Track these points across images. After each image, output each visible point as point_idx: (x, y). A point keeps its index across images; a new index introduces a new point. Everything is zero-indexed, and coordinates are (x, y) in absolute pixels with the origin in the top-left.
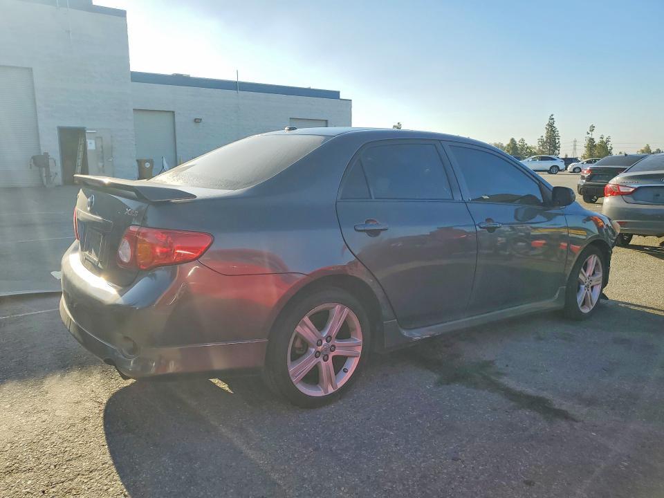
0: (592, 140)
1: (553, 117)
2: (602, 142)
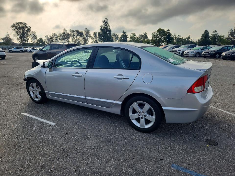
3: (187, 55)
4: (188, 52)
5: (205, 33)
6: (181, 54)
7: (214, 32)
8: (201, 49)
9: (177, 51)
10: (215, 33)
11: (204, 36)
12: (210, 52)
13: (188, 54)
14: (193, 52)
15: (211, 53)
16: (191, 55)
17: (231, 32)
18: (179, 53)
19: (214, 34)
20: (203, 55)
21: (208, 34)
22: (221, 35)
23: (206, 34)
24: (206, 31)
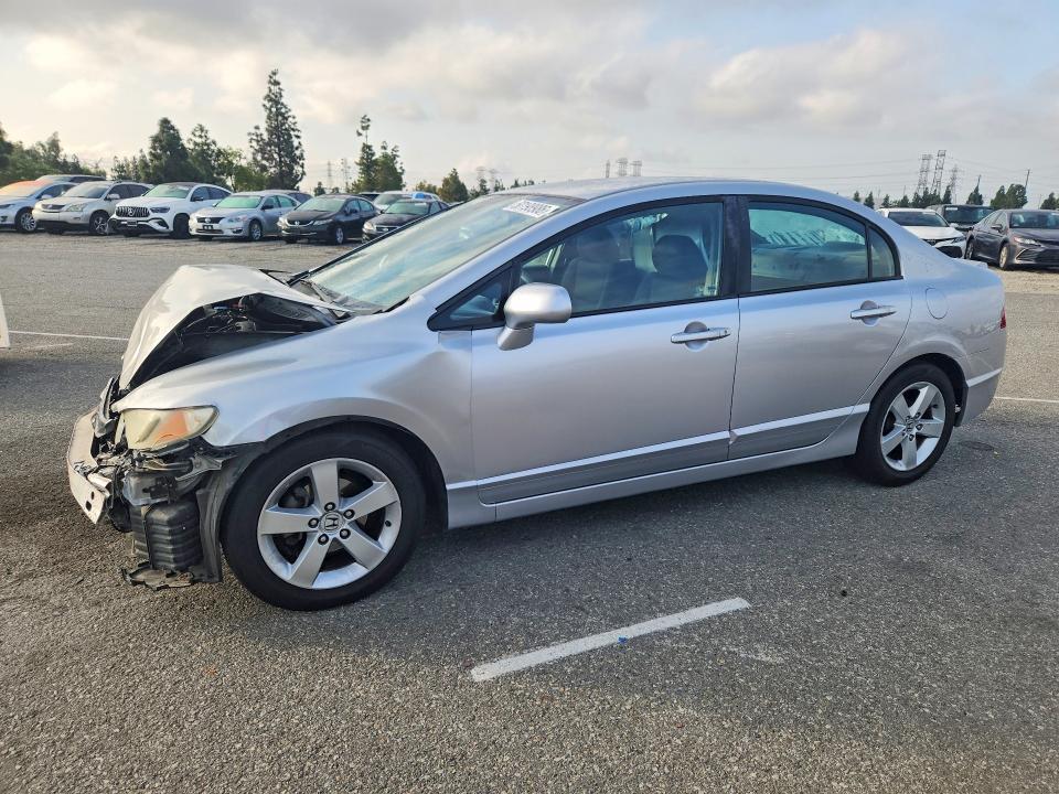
0: (367, 148)
1: (277, 78)
2: (385, 156)
3: (213, 231)
4: (216, 220)
5: (162, 131)
6: (171, 229)
7: (198, 133)
8: (261, 206)
9: (147, 215)
10: (201, 136)
11: (162, 148)
12: (315, 219)
13: (216, 226)
14: (238, 220)
15: (316, 223)
16: (232, 234)
17: (258, 141)
18: (162, 223)
19: (199, 140)
20: (286, 230)
21: (179, 139)
22: (226, 149)
23: (167, 137)
24: (165, 124)
